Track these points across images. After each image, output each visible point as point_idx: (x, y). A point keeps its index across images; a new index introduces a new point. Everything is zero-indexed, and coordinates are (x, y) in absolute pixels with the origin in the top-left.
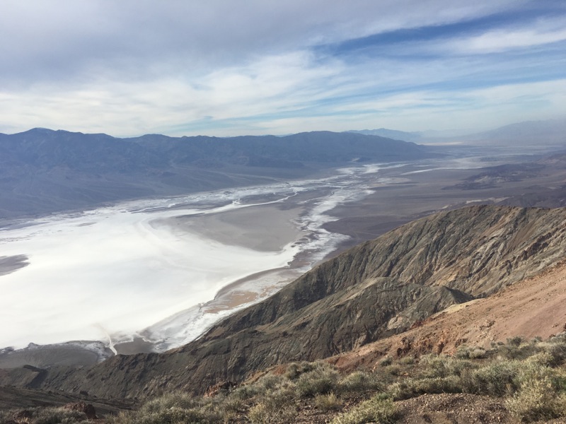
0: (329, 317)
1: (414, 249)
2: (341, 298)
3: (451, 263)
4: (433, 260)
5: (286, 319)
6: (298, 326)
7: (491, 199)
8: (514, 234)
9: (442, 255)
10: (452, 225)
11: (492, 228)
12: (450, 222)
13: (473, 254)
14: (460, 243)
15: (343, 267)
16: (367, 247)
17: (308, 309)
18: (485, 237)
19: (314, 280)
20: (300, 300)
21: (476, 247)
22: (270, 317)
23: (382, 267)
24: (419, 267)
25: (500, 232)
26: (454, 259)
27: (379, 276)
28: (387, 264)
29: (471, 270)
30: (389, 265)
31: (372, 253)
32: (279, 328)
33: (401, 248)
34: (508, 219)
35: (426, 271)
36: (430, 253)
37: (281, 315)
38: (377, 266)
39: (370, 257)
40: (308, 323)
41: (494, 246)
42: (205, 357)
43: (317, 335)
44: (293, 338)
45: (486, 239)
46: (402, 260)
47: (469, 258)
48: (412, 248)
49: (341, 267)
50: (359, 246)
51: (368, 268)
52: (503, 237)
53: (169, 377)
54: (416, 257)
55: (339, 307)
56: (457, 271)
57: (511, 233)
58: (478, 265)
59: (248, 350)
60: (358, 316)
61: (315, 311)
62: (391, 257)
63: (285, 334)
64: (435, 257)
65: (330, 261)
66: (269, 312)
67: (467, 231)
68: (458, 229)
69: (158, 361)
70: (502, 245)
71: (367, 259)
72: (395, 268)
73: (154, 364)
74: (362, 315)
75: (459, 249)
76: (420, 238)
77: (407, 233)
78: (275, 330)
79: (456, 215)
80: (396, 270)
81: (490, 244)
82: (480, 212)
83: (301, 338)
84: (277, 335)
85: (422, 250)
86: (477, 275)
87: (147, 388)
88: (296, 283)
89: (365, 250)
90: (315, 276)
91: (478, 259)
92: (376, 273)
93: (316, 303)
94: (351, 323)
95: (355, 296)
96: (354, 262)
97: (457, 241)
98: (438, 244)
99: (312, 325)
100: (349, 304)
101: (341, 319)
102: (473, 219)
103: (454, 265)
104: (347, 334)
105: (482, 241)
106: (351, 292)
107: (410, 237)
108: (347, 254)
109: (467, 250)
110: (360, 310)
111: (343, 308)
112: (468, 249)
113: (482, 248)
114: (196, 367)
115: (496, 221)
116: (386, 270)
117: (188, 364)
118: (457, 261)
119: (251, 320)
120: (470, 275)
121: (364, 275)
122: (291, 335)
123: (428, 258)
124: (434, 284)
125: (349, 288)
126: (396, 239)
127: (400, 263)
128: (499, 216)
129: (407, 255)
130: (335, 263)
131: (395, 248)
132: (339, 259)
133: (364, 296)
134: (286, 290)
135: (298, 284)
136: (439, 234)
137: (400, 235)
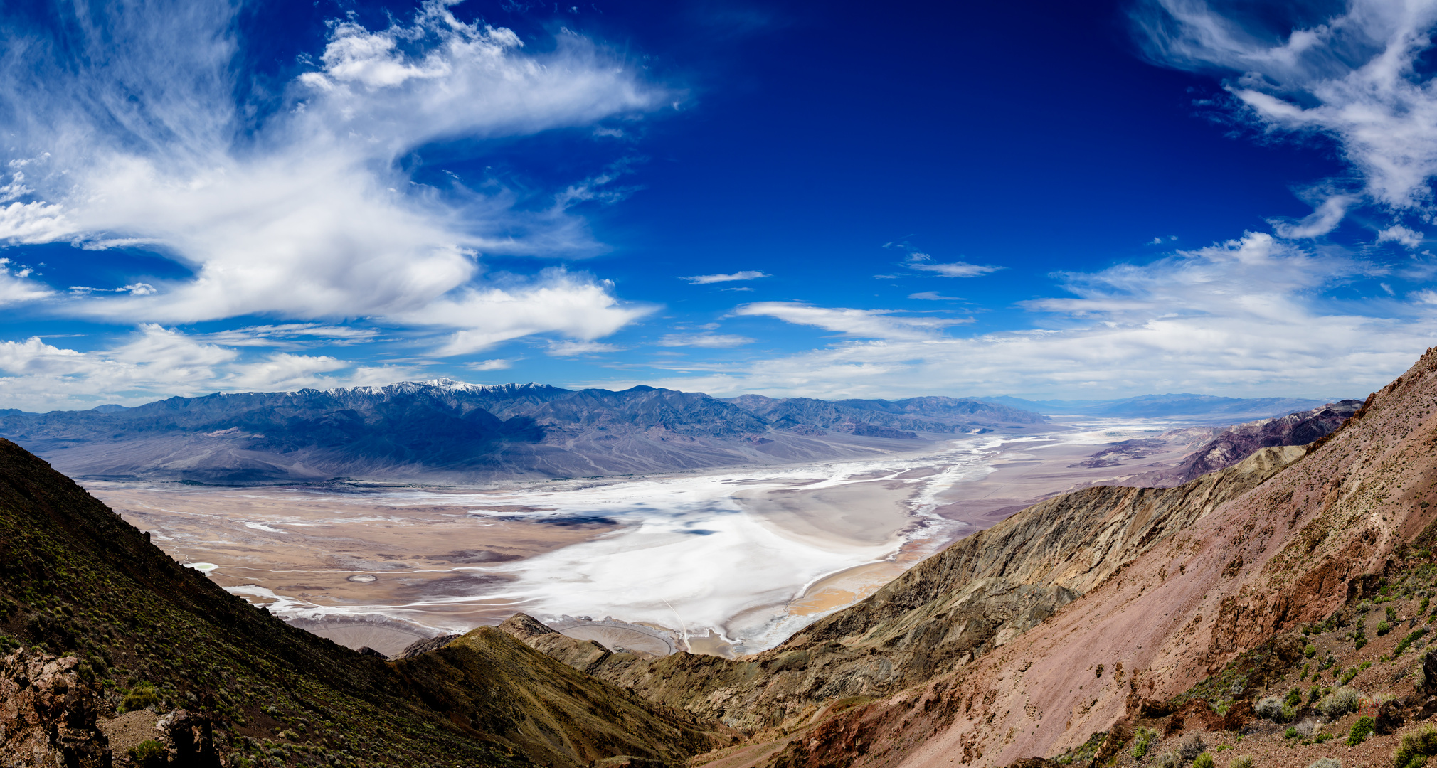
0: (927, 629)
1: (1032, 541)
2: (944, 606)
3: (1070, 557)
4: (1053, 553)
5: (879, 630)
6: (889, 641)
7: (1116, 478)
8: (1133, 518)
9: (1063, 546)
10: (1072, 510)
11: (1113, 512)
12: (1070, 507)
13: (1093, 544)
14: (1080, 531)
15: (950, 565)
16: (980, 537)
17: (906, 618)
18: (1105, 523)
19: (918, 579)
20: (899, 605)
21: (1096, 535)
22: (863, 626)
23: (996, 564)
24: (1038, 563)
25: (1120, 517)
26: (1074, 550)
27: (991, 576)
28: (1001, 560)
29: (1090, 563)
30: (1004, 561)
31: (985, 546)
32: (870, 642)
33: (1018, 539)
34: (1127, 502)
35: (1045, 567)
36: (1049, 545)
37: (876, 624)
38: (990, 563)
39: (983, 551)
40: (902, 637)
41: (1114, 533)
42: (777, 672)
43: (911, 656)
44: (883, 656)
45: (1106, 525)
46: (1019, 555)
47: (1090, 549)
48: (1030, 540)
49: (949, 563)
50: (971, 537)
51: (981, 564)
52: (1123, 523)
53: (734, 692)
54: (1035, 550)
55: (939, 617)
56: (1077, 565)
57: (1129, 518)
58: (1098, 555)
59: (828, 669)
60: (962, 628)
61: (912, 620)
62: (1008, 550)
63: (873, 651)
64: (1054, 550)
65: (937, 557)
66: (862, 619)
67: (1087, 517)
68: (1078, 514)
69: (724, 668)
70: (1122, 531)
71: (979, 554)
72: (1011, 564)
73: (718, 671)
74: (967, 626)
75: (1080, 538)
76: (1039, 526)
77: (1025, 520)
78: (865, 644)
79: (1077, 498)
80: (1012, 566)
81: (1109, 532)
82: (1101, 494)
83: (893, 658)
84: (864, 652)
85: (1041, 541)
86: (1097, 568)
87: (709, 701)
88: (895, 584)
89: (976, 542)
90: (918, 574)
91: (1099, 549)
92: (989, 572)
93: (915, 611)
94: (953, 638)
95: (959, 602)
96: (965, 557)
97: (1077, 528)
98: (1058, 532)
99: (907, 640)
100: (951, 613)
101: (942, 632)
102: (1093, 502)
103: (1074, 557)
104: (947, 653)
105: (1102, 528)
106: (956, 597)
107: (1028, 525)
108: (957, 548)
110: (964, 620)
111: (944, 617)
112: (1088, 539)
113: (1103, 535)
114: (764, 684)
115: (1116, 504)
116: (1001, 567)
117: (757, 678)
118: (1077, 553)
119: (839, 628)
120: (1091, 569)
121: (975, 574)
122: (880, 653)
123: (1047, 550)
124: (1053, 583)
125: (955, 592)
126: (1013, 528)
127: (1015, 559)
128: (1118, 498)
129: (1025, 548)
130: (941, 558)
131: (1011, 539)
132: (947, 554)
133: (971, 602)
134: (884, 590)
135: (898, 584)
136: (1059, 522)
137: (1018, 523)
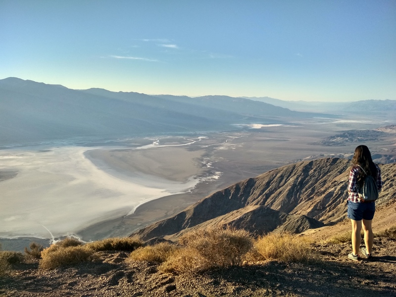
1: (284, 187)
2: (228, 219)
7: (342, 154)
9: (304, 192)
10: (312, 171)
11: (341, 175)
13: (326, 193)
14: (317, 184)
17: (203, 225)
18: (335, 181)
19: (209, 204)
20: (198, 218)
21: (328, 188)
22: (175, 229)
23: (260, 198)
24: (287, 200)
26: (312, 195)
27: (257, 204)
28: (263, 196)
31: (253, 187)
33: (274, 185)
36: (295, 190)
37: (183, 228)
38: (256, 197)
39: (252, 190)
46: (274, 194)
47: (323, 196)
50: (244, 181)
56: (314, 205)
62: (266, 191)
64: (298, 193)
65: (223, 191)
66: (175, 226)
67: (323, 176)
71: (249, 192)
72: (269, 200)
75: (317, 188)
76: (289, 178)
77: (279, 175)
79: (317, 164)
81: (339, 187)
85: (289, 187)
86: (328, 208)
89: (247, 185)
91: (330, 197)
92: (255, 202)
93: (209, 221)
98: (302, 184)
100: (234, 223)
102: (328, 167)
103: (312, 200)
105: (333, 184)
106: (236, 214)
107: (282, 177)
109: (323, 189)
113: (333, 189)
115: (344, 170)
116: (262, 201)
118: (314, 197)
120: (323, 209)
121: (246, 203)
123: (294, 194)
124: (296, 213)
125: (235, 211)
126: (272, 178)
128: (346, 167)
129: (278, 191)
131: (270, 184)
136: (303, 177)
